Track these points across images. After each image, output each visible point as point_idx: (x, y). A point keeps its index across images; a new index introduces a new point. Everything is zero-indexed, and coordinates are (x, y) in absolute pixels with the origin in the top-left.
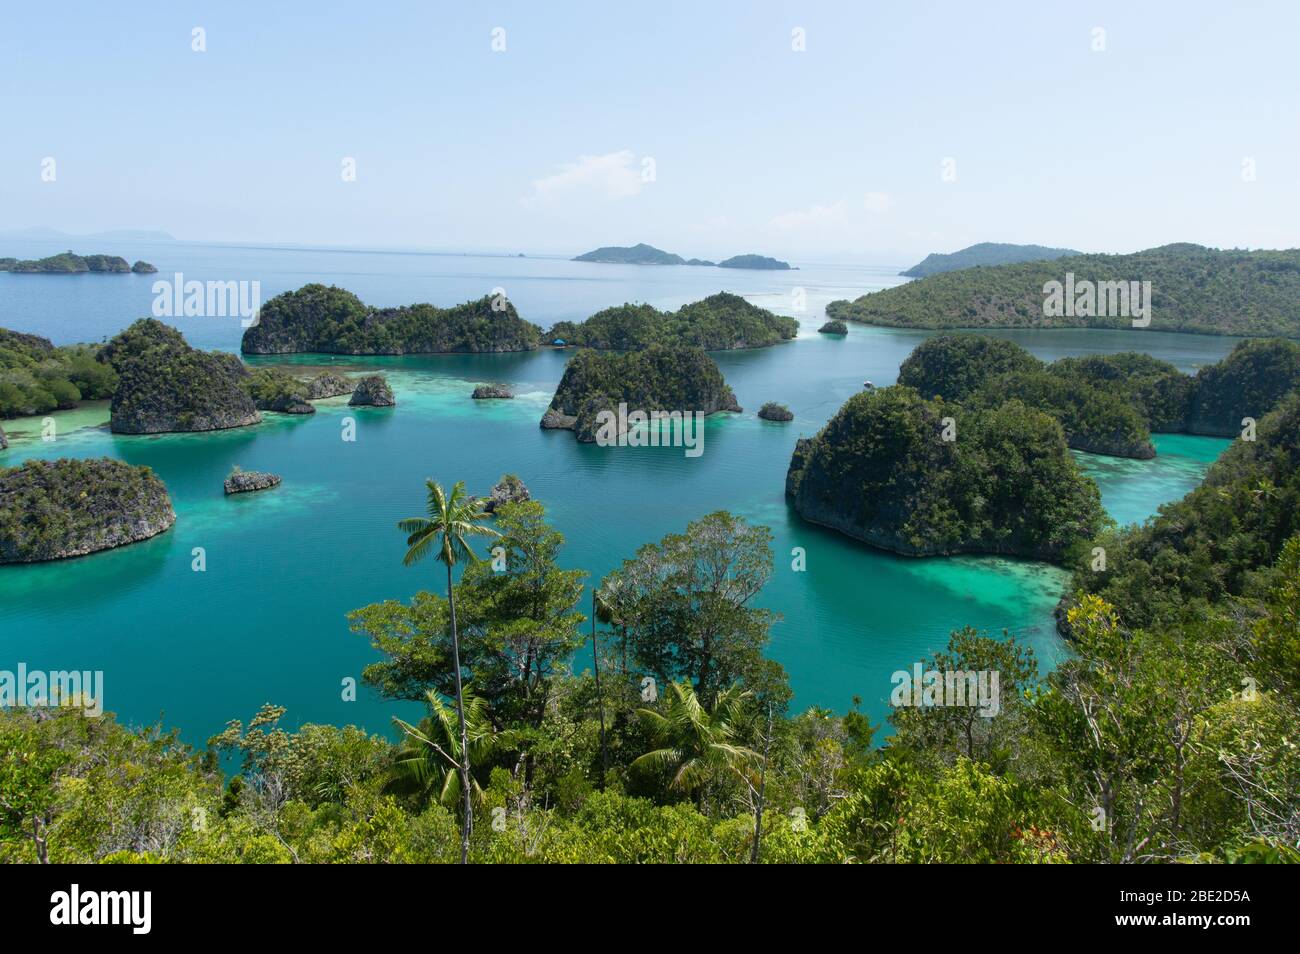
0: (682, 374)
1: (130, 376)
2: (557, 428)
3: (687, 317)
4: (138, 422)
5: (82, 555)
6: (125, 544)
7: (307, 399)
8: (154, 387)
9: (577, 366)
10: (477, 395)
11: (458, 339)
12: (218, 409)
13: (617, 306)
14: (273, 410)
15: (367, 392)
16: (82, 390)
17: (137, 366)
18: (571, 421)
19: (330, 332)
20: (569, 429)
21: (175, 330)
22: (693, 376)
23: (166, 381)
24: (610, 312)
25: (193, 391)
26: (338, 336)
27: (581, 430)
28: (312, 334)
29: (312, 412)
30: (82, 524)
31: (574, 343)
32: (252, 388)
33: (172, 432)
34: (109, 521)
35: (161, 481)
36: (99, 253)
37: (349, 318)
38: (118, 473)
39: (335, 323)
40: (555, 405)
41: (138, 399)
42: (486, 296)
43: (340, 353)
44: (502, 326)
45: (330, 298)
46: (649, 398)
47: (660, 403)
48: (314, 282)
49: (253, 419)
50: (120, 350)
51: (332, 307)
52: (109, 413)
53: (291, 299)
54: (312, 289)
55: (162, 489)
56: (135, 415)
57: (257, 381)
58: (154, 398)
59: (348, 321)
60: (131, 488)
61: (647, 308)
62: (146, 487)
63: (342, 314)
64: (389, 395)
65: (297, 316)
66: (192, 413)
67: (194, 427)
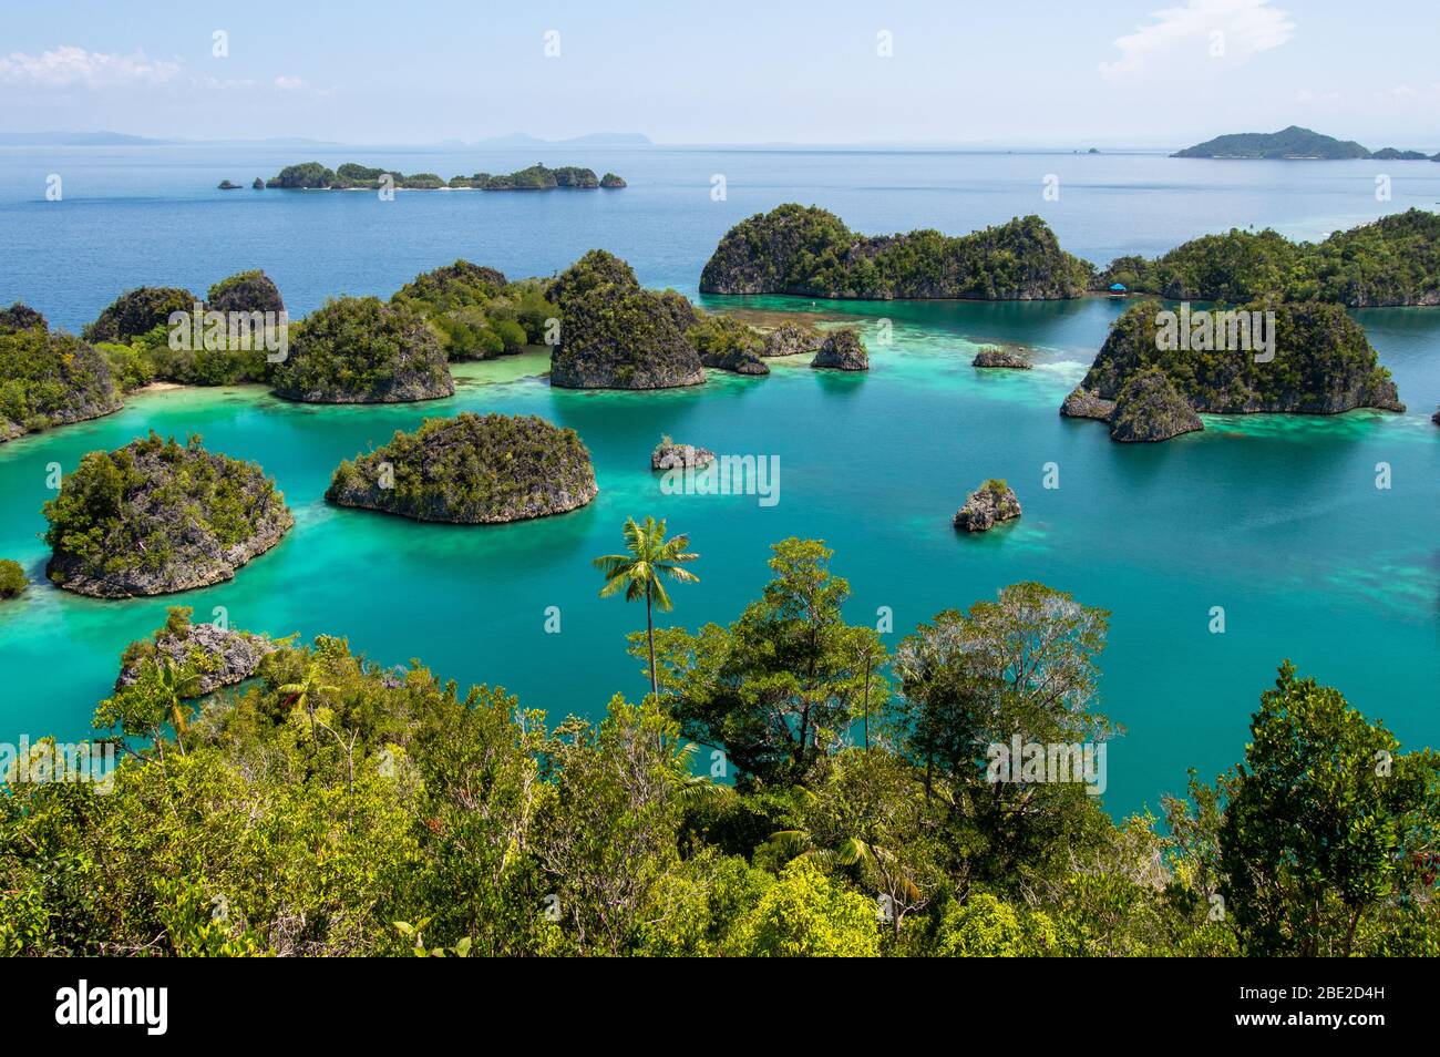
0: (1299, 347)
1: (572, 319)
2: (1085, 417)
3: (1340, 251)
4: (577, 374)
5: (503, 523)
6: (545, 516)
7: (762, 356)
8: (596, 334)
9: (1127, 328)
10: (980, 362)
11: (969, 280)
12: (659, 364)
13: (1219, 234)
14: (721, 368)
15: (835, 350)
16: (529, 332)
17: (580, 308)
18: (1108, 407)
19: (804, 267)
20: (1102, 420)
21: (626, 265)
22: (1319, 351)
23: (607, 325)
24: (1204, 243)
25: (634, 341)
26: (813, 274)
27: (1118, 423)
28: (782, 271)
29: (766, 373)
30: (506, 488)
31: (1141, 290)
32: (702, 339)
33: (611, 388)
34: (530, 488)
35: (585, 448)
36: (568, 166)
37: (830, 248)
38: (543, 435)
39: (811, 256)
40: (1088, 383)
41: (578, 347)
42: (1015, 219)
43: (814, 296)
44: (1034, 262)
45: (807, 222)
46: (1238, 381)
47: (1255, 390)
48: (790, 202)
49: (697, 378)
50: (568, 288)
51: (809, 234)
52: (550, 361)
53: (761, 224)
54: (787, 211)
55: (585, 457)
56: (574, 365)
57: (707, 330)
58: (595, 347)
59: (827, 254)
60: (554, 453)
61: (1269, 236)
62: (569, 453)
63: (820, 245)
64: (862, 356)
65: (766, 246)
66: (632, 367)
67: (633, 385)
